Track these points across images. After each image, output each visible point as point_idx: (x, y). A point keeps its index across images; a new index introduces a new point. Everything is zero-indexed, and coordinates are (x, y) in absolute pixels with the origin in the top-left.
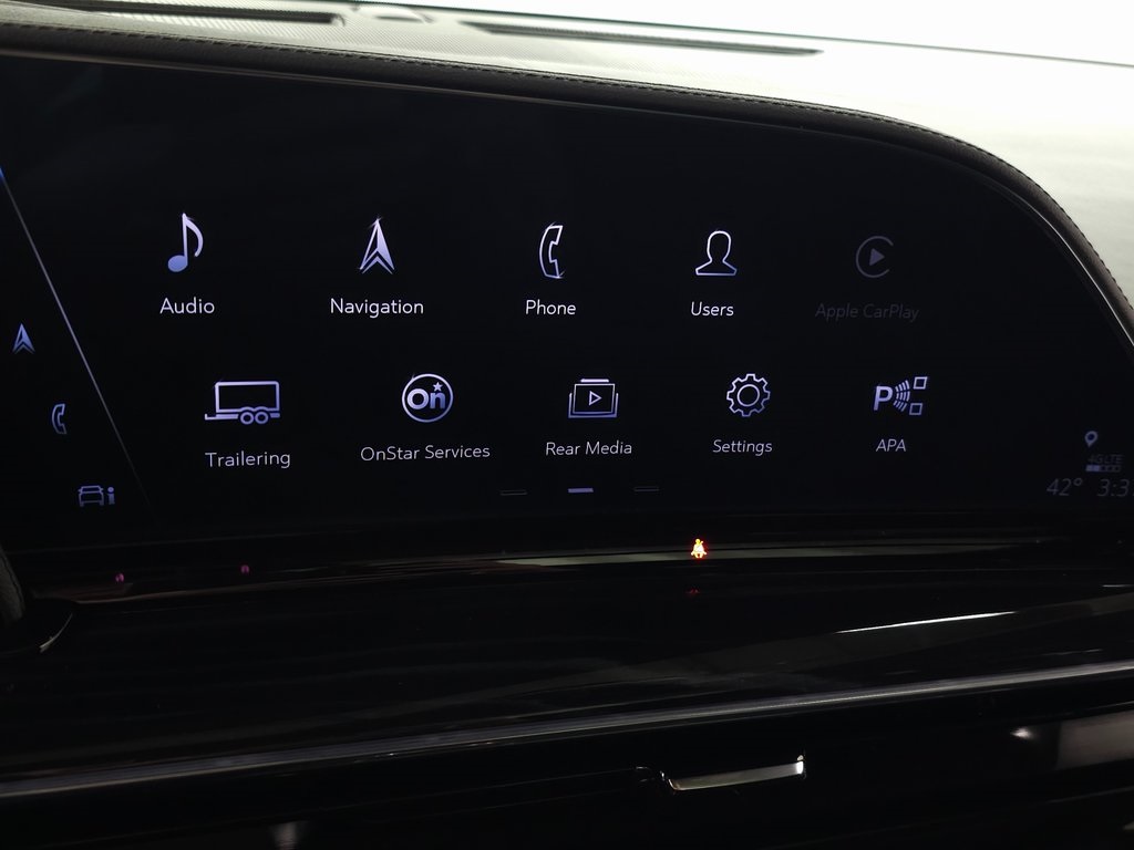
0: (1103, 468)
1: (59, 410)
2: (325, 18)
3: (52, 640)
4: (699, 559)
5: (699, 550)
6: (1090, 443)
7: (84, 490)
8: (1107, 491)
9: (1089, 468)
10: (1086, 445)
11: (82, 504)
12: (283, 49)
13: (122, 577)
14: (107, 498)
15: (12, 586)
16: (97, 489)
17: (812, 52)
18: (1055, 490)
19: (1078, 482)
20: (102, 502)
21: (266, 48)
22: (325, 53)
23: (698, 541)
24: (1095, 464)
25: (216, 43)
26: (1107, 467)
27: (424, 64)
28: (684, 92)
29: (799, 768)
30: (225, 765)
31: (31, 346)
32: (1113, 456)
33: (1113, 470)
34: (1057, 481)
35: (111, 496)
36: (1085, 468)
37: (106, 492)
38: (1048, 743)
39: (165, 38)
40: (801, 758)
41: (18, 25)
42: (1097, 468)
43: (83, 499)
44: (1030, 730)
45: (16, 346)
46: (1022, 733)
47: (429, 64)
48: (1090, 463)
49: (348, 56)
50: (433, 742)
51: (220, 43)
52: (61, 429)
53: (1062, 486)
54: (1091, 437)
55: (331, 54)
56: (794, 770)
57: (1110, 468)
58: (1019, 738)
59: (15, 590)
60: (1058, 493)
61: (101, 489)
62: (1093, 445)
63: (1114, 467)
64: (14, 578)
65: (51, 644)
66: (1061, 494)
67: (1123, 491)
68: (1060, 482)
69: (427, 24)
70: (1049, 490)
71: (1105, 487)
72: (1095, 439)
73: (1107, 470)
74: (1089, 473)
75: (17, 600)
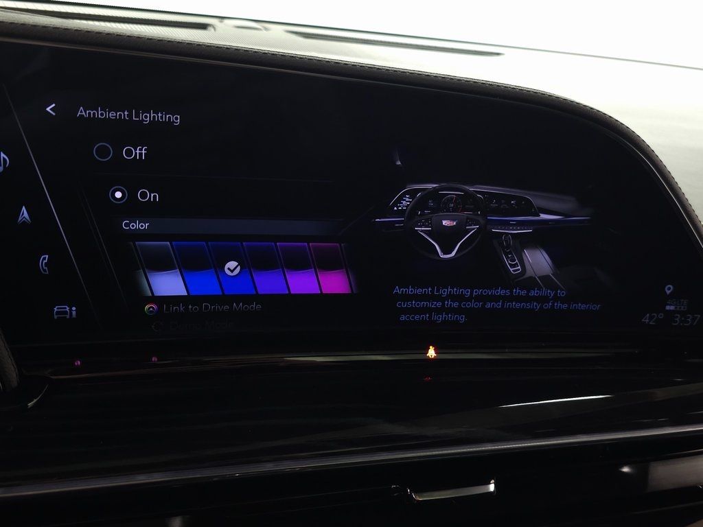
0: (676, 308)
1: (44, 259)
2: (203, 27)
3: (35, 401)
4: (432, 359)
5: (432, 353)
6: (668, 292)
7: (58, 308)
8: (678, 321)
9: (668, 308)
10: (666, 293)
11: (56, 317)
12: (188, 44)
13: (79, 363)
14: (71, 314)
15: (12, 367)
16: (66, 308)
17: (498, 54)
18: (647, 321)
19: (661, 316)
20: (68, 316)
21: (179, 42)
23: (431, 347)
24: (670, 305)
25: (148, 39)
26: (678, 307)
27: (273, 54)
29: (492, 487)
30: (141, 479)
31: (29, 220)
32: (682, 300)
33: (682, 309)
34: (648, 315)
35: (74, 313)
36: (665, 307)
37: (71, 310)
38: (642, 475)
39: (117, 35)
40: (493, 481)
41: (29, 25)
42: (672, 308)
43: (56, 314)
44: (630, 467)
45: (20, 219)
46: (626, 469)
47: (276, 55)
48: (668, 305)
49: (227, 48)
50: (269, 467)
51: (151, 39)
52: (45, 270)
53: (651, 318)
54: (669, 289)
55: (217, 47)
56: (489, 489)
57: (680, 308)
58: (624, 472)
59: (13, 369)
60: (649, 322)
61: (68, 308)
63: (682, 307)
64: (13, 361)
65: (35, 403)
66: (651, 323)
67: (688, 322)
68: (650, 315)
69: (265, 32)
70: (643, 320)
71: (677, 319)
72: (671, 290)
73: (678, 309)
74: (667, 310)
75: (15, 375)
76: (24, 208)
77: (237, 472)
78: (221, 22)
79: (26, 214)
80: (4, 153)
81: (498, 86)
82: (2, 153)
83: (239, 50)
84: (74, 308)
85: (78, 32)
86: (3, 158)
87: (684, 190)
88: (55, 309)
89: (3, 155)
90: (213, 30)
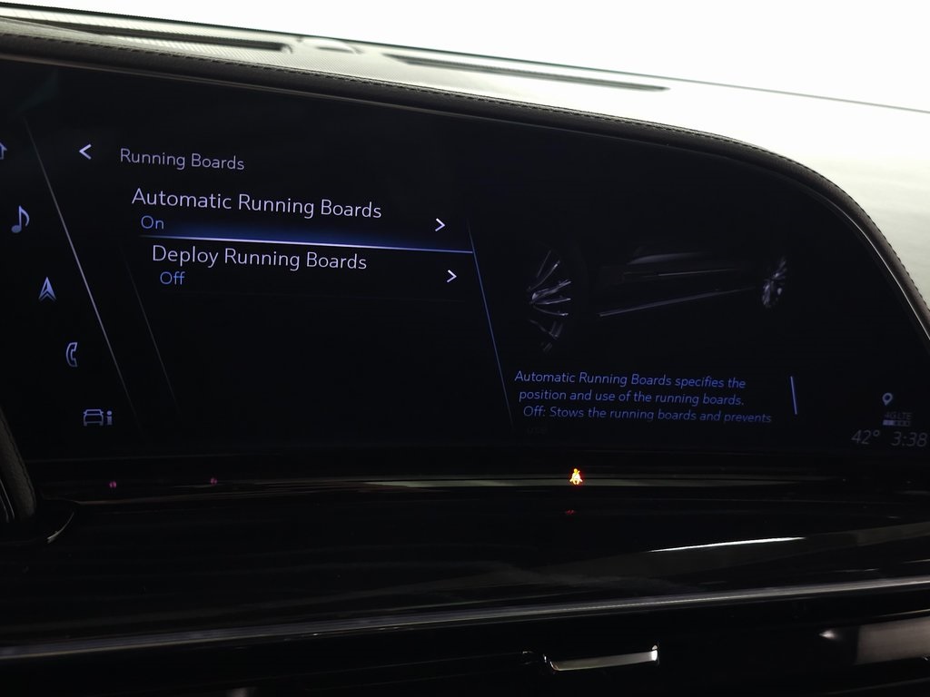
0: (896, 423)
1: (72, 347)
2: (276, 47)
3: (57, 533)
4: (576, 486)
5: (576, 478)
6: (886, 402)
7: (88, 413)
8: (899, 442)
9: (886, 423)
10: (883, 403)
11: (85, 423)
12: (265, 68)
13: (115, 485)
14: (106, 420)
15: (27, 488)
16: (99, 412)
17: (661, 88)
18: (858, 439)
19: (877, 433)
20: (101, 423)
23: (575, 470)
24: (889, 419)
26: (899, 422)
27: (376, 84)
28: (578, 114)
29: (654, 655)
30: (196, 637)
31: (53, 295)
32: (904, 413)
33: (904, 425)
34: (860, 432)
35: (110, 419)
36: (882, 422)
37: (105, 415)
38: (850, 643)
40: (655, 647)
42: (891, 423)
43: (86, 420)
44: (833, 632)
45: (42, 294)
46: (828, 635)
48: (886, 419)
50: (363, 624)
52: (73, 362)
53: (863, 436)
54: (888, 398)
55: (304, 73)
56: (650, 657)
57: (902, 423)
58: (825, 638)
59: (29, 491)
60: (860, 442)
61: (102, 413)
62: (890, 403)
63: (905, 422)
64: (29, 481)
65: (58, 536)
66: (863, 443)
67: (912, 442)
68: (862, 433)
69: (357, 55)
70: (853, 439)
71: (898, 438)
72: (891, 399)
73: (899, 425)
74: (885, 426)
75: (31, 499)
76: (47, 279)
77: (315, 630)
78: (300, 41)
79: (50, 289)
80: (23, 208)
81: (668, 129)
82: (20, 208)
83: (332, 77)
84: (109, 413)
85: (123, 51)
86: (22, 214)
87: (908, 269)
88: (85, 413)
89: (21, 210)
90: (288, 51)
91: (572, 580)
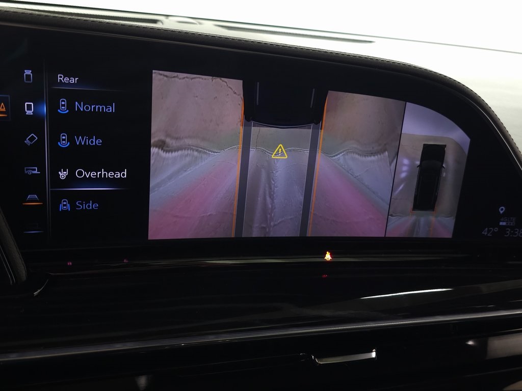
0: (507, 224)
2: (154, 21)
3: (39, 291)
4: (328, 261)
5: (328, 257)
6: (501, 212)
8: (509, 234)
9: (501, 223)
13: (71, 264)
17: (370, 42)
19: (496, 230)
22: (170, 31)
23: (328, 252)
24: (503, 221)
29: (374, 355)
30: (118, 347)
32: (512, 218)
33: (512, 225)
34: (486, 229)
36: (499, 223)
38: (483, 347)
40: (374, 350)
42: (504, 224)
44: (474, 341)
46: (470, 343)
48: (501, 221)
50: (211, 339)
53: (489, 231)
54: (502, 209)
56: (371, 355)
57: (510, 224)
58: (469, 345)
59: (23, 267)
60: (487, 234)
62: (503, 213)
63: (512, 223)
64: (23, 262)
65: (39, 292)
66: (488, 235)
67: (516, 234)
68: (488, 229)
69: (199, 25)
70: (483, 233)
71: (508, 232)
72: (504, 210)
74: (501, 226)
75: (24, 272)
77: (183, 342)
78: (167, 18)
81: (377, 60)
90: (161, 24)
91: (327, 313)
